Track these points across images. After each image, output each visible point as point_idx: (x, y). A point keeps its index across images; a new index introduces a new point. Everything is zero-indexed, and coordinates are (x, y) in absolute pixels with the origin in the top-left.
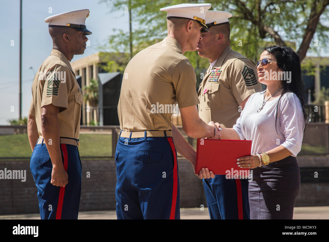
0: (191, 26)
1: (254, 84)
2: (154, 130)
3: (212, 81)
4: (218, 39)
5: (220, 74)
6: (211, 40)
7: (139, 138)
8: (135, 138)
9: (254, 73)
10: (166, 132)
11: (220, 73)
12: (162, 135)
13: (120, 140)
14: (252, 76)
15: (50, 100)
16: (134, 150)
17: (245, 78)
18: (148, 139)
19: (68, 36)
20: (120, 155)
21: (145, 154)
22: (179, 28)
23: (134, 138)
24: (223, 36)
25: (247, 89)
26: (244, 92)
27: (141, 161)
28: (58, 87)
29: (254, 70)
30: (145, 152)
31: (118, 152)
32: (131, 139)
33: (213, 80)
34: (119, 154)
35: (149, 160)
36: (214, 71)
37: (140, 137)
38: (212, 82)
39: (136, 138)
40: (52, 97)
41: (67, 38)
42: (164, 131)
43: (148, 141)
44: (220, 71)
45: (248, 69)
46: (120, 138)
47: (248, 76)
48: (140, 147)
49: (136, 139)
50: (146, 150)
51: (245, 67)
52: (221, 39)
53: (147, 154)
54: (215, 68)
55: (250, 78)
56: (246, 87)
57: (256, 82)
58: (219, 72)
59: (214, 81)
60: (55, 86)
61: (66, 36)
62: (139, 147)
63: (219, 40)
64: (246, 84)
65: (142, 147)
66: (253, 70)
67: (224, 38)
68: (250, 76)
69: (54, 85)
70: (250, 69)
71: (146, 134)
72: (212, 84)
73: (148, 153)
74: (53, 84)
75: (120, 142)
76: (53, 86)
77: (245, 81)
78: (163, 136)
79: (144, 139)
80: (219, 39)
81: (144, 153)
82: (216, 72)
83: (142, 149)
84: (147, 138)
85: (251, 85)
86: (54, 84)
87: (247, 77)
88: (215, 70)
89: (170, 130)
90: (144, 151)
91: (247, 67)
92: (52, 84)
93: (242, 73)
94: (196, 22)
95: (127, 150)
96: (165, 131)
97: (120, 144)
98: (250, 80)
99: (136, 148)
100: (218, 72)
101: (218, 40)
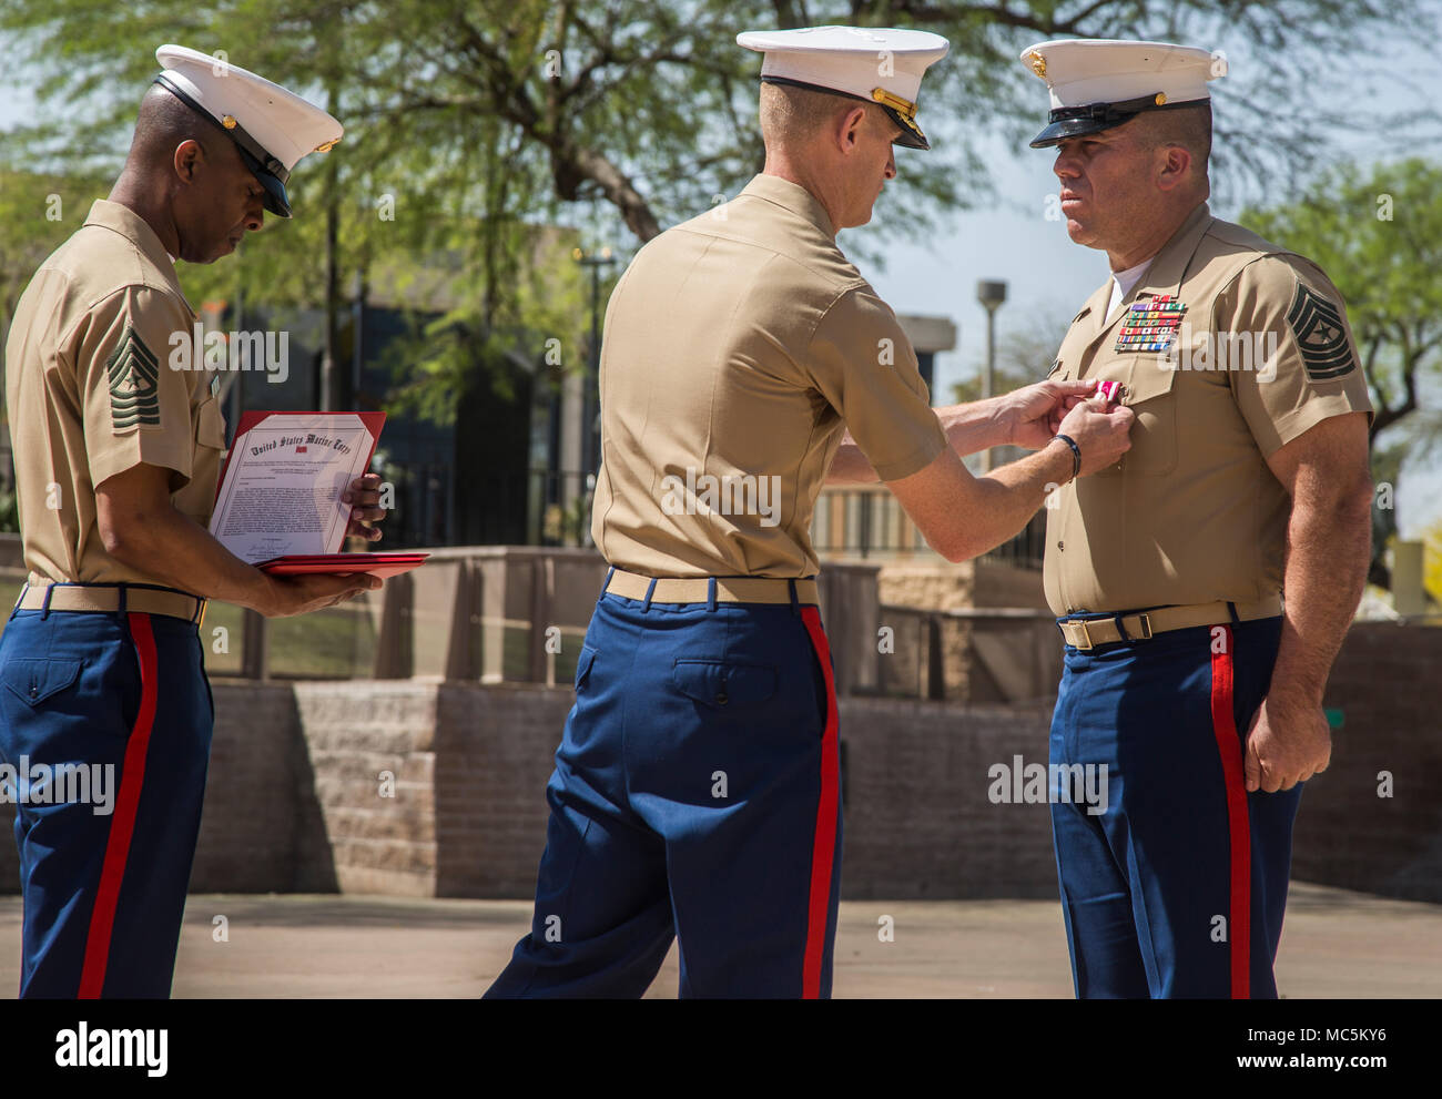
0: (855, 127)
1: (1342, 370)
2: (748, 573)
3: (1140, 351)
4: (1163, 168)
5: (1180, 318)
6: (1133, 171)
7: (683, 605)
8: (669, 604)
9: (1338, 318)
10: (797, 583)
11: (1176, 314)
12: (776, 595)
13: (605, 607)
14: (1334, 333)
15: (130, 450)
16: (661, 651)
17: (1302, 341)
18: (722, 612)
19: (199, 157)
20: (598, 669)
21: (705, 671)
22: (806, 131)
23: (665, 601)
24: (1190, 157)
25: (1313, 393)
26: (1298, 404)
27: (688, 697)
28: (154, 387)
29: (1338, 309)
30: (709, 664)
31: (590, 655)
32: (652, 606)
33: (1145, 347)
34: (596, 663)
35: (721, 695)
36: (1145, 306)
37: (688, 601)
38: (1135, 355)
39: (670, 601)
40: (137, 437)
41: (189, 165)
42: (789, 579)
43: (721, 620)
44: (1180, 308)
45: (1315, 301)
46: (605, 599)
47: (1318, 332)
48: (689, 644)
49: (670, 608)
50: (711, 658)
51: (1302, 290)
52: (1177, 173)
53: (714, 669)
54: (1143, 296)
55: (1326, 342)
56: (1306, 380)
57: (1350, 362)
58: (1170, 311)
59: (1149, 351)
60: (144, 385)
61: (191, 153)
62: (681, 643)
63: (1168, 175)
64: (1309, 366)
65: (695, 642)
66: (1334, 308)
67: (1188, 168)
68: (1325, 333)
69: (136, 379)
70: (1323, 302)
71: (713, 591)
72: (1136, 362)
73: (718, 668)
74: (133, 375)
75: (603, 614)
76: (136, 384)
77: (1306, 355)
78: (786, 600)
79: (704, 612)
80: (1169, 170)
81: (705, 666)
82: (1154, 310)
83: (696, 650)
84: (716, 606)
85: (1332, 375)
86: (138, 374)
87: (1314, 339)
88: (1149, 303)
89: (811, 578)
90: (704, 658)
91: (1311, 295)
92: (129, 376)
93: (1292, 318)
94: (878, 113)
95: (626, 646)
96: (792, 582)
97: (602, 620)
98: (1326, 349)
99: (671, 645)
100: (1164, 311)
101: (1164, 172)
